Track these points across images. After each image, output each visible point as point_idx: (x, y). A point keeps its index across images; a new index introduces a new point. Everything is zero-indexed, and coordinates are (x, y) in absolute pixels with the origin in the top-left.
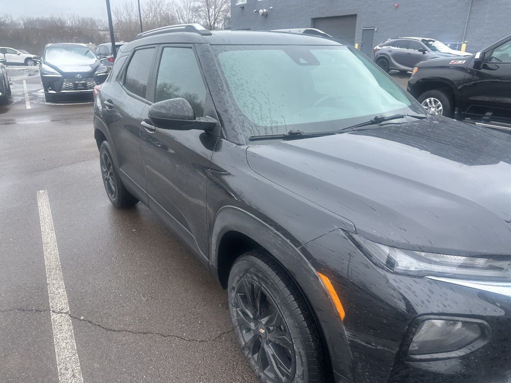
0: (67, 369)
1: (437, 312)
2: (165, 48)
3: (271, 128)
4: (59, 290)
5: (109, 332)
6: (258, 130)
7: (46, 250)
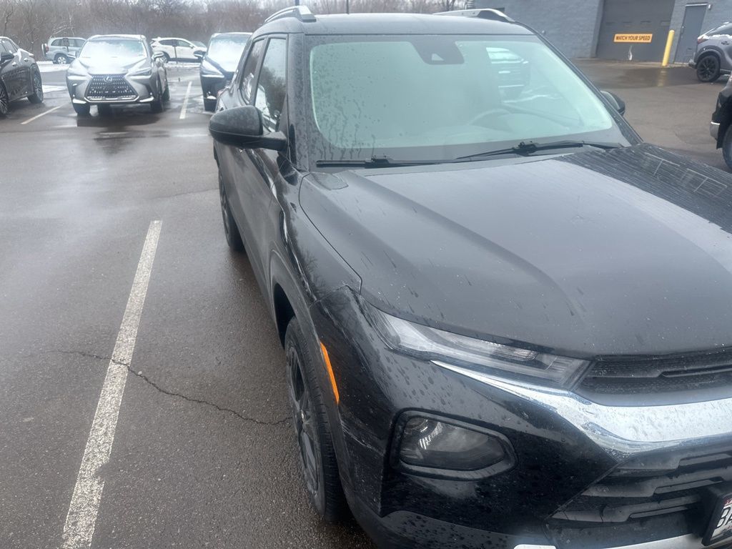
0: (101, 425)
1: (430, 409)
2: (272, 40)
3: (352, 151)
4: (129, 339)
5: (162, 393)
6: (332, 154)
7: (134, 291)
